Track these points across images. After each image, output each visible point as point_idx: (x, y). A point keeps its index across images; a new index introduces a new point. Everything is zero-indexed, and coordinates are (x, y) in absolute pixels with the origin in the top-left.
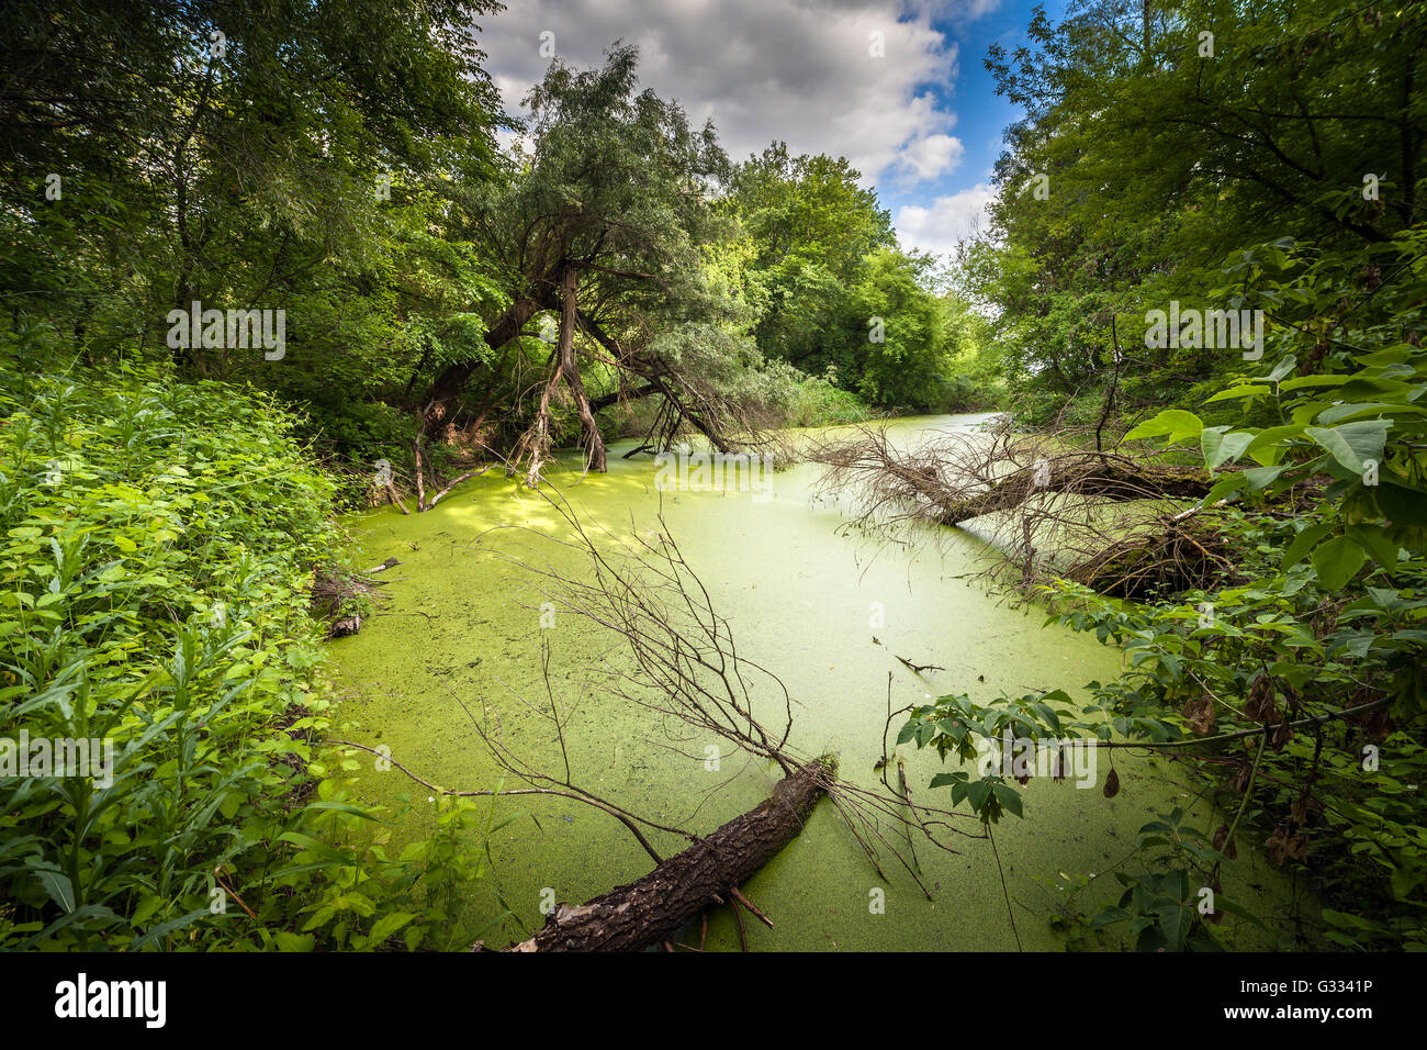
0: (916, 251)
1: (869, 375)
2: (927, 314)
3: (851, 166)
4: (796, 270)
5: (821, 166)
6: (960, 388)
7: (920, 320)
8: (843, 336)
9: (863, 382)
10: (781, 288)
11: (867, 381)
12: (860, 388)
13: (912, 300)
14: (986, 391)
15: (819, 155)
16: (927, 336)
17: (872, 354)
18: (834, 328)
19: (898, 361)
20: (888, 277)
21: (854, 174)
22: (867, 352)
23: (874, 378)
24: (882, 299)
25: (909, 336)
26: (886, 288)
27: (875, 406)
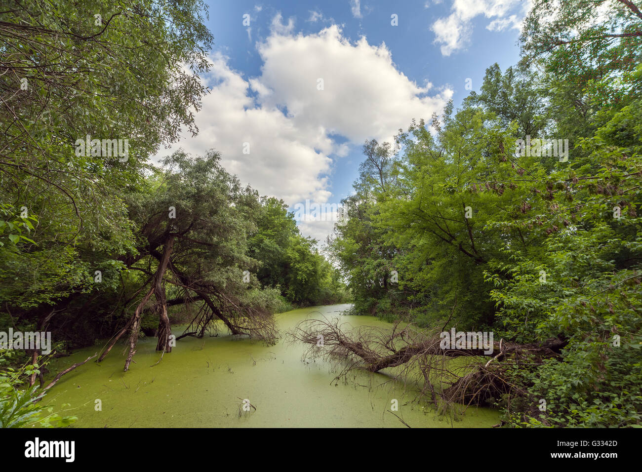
0: (310, 237)
1: (291, 288)
2: (315, 263)
3: (285, 203)
4: (262, 241)
5: (273, 201)
6: (327, 294)
7: (312, 265)
8: (279, 270)
9: (289, 292)
10: (254, 248)
11: (290, 291)
12: (287, 294)
13: (309, 257)
14: (337, 294)
15: (272, 197)
16: (315, 272)
17: (292, 279)
18: (276, 266)
19: (303, 282)
20: (298, 246)
21: (286, 206)
22: (290, 278)
23: (293, 290)
24: (297, 255)
25: (308, 272)
26: (298, 251)
27: (293, 302)
